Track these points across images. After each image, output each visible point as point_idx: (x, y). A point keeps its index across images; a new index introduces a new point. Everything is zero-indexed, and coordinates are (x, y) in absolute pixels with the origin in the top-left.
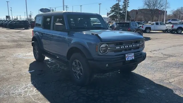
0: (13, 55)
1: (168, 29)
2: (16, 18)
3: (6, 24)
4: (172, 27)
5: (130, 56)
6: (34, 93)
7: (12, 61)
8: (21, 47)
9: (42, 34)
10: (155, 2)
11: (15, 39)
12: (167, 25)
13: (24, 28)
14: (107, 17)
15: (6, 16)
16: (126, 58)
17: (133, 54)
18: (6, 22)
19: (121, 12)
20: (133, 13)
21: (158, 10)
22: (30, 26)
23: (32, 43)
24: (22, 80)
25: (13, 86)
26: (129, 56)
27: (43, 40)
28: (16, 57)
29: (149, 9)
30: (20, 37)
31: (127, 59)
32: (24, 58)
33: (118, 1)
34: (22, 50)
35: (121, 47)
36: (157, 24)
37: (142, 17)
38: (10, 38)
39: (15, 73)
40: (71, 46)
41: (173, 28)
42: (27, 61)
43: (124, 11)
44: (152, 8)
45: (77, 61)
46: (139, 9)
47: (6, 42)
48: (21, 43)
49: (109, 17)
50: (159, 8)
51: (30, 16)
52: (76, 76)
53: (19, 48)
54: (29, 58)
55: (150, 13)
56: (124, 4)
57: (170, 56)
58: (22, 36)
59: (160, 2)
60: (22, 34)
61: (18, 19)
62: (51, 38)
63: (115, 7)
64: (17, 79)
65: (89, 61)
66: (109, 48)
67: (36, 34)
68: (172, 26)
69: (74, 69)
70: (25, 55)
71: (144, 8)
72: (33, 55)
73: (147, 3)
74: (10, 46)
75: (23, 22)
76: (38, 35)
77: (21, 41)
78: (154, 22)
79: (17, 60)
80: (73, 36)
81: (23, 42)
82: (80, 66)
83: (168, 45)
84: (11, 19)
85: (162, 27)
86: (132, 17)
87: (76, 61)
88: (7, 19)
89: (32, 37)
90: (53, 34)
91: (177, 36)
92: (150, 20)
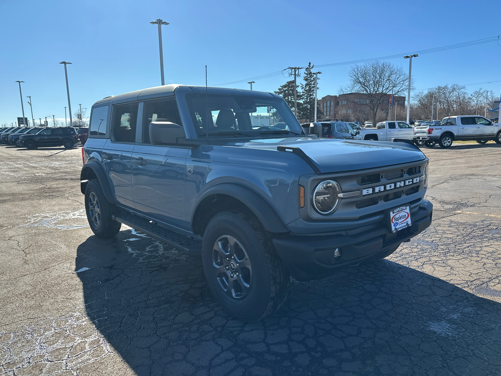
0: (27, 218)
1: (419, 138)
2: (43, 123)
3: (17, 138)
4: (430, 132)
5: (401, 218)
6: (86, 357)
7: (21, 239)
8: (52, 197)
9: (110, 157)
10: (378, 77)
11: (39, 173)
12: (415, 129)
13: (63, 147)
14: (267, 114)
15: (19, 119)
16: (392, 224)
17: (408, 210)
18: (16, 133)
19: (301, 101)
20: (329, 102)
21: (385, 94)
22: (78, 141)
23: (82, 184)
24: (47, 304)
25: (14, 333)
26: (397, 216)
27: (113, 175)
28: (36, 225)
29: (365, 92)
30: (52, 168)
31: (393, 228)
32: (60, 227)
33: (293, 76)
34: (54, 205)
35: (377, 190)
36: (392, 126)
37: (350, 111)
38: (24, 172)
39: (27, 279)
40: (206, 192)
41: (430, 135)
42: (66, 235)
43: (307, 99)
44: (372, 89)
45: (232, 240)
46: (342, 93)
47: (10, 184)
48: (54, 184)
49: (271, 115)
50: (388, 90)
51: (80, 116)
52: (225, 286)
53: (48, 200)
54: (75, 226)
55: (368, 101)
56: (306, 82)
57: (461, 205)
58: (57, 166)
59: (389, 77)
60: (57, 161)
61: (49, 126)
62: (139, 169)
63: (286, 90)
64: (32, 302)
65: (275, 241)
66: (341, 195)
67: (93, 158)
68: (428, 128)
69: (217, 264)
70: (62, 218)
71: (354, 92)
72: (86, 217)
73: (361, 79)
74: (21, 194)
75: (61, 132)
76: (97, 162)
77: (55, 179)
78: (384, 122)
79: (39, 235)
80: (208, 157)
81: (60, 182)
82: (241, 256)
83: (435, 176)
84: (31, 125)
85: (403, 133)
86: (325, 114)
87: (226, 239)
88: (22, 126)
89: (81, 168)
90: (145, 157)
91: (445, 154)
92: (368, 120)
